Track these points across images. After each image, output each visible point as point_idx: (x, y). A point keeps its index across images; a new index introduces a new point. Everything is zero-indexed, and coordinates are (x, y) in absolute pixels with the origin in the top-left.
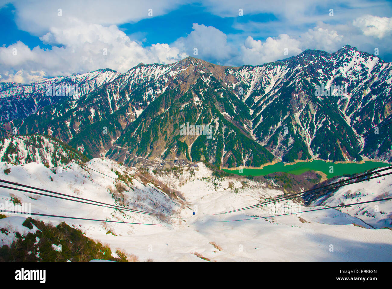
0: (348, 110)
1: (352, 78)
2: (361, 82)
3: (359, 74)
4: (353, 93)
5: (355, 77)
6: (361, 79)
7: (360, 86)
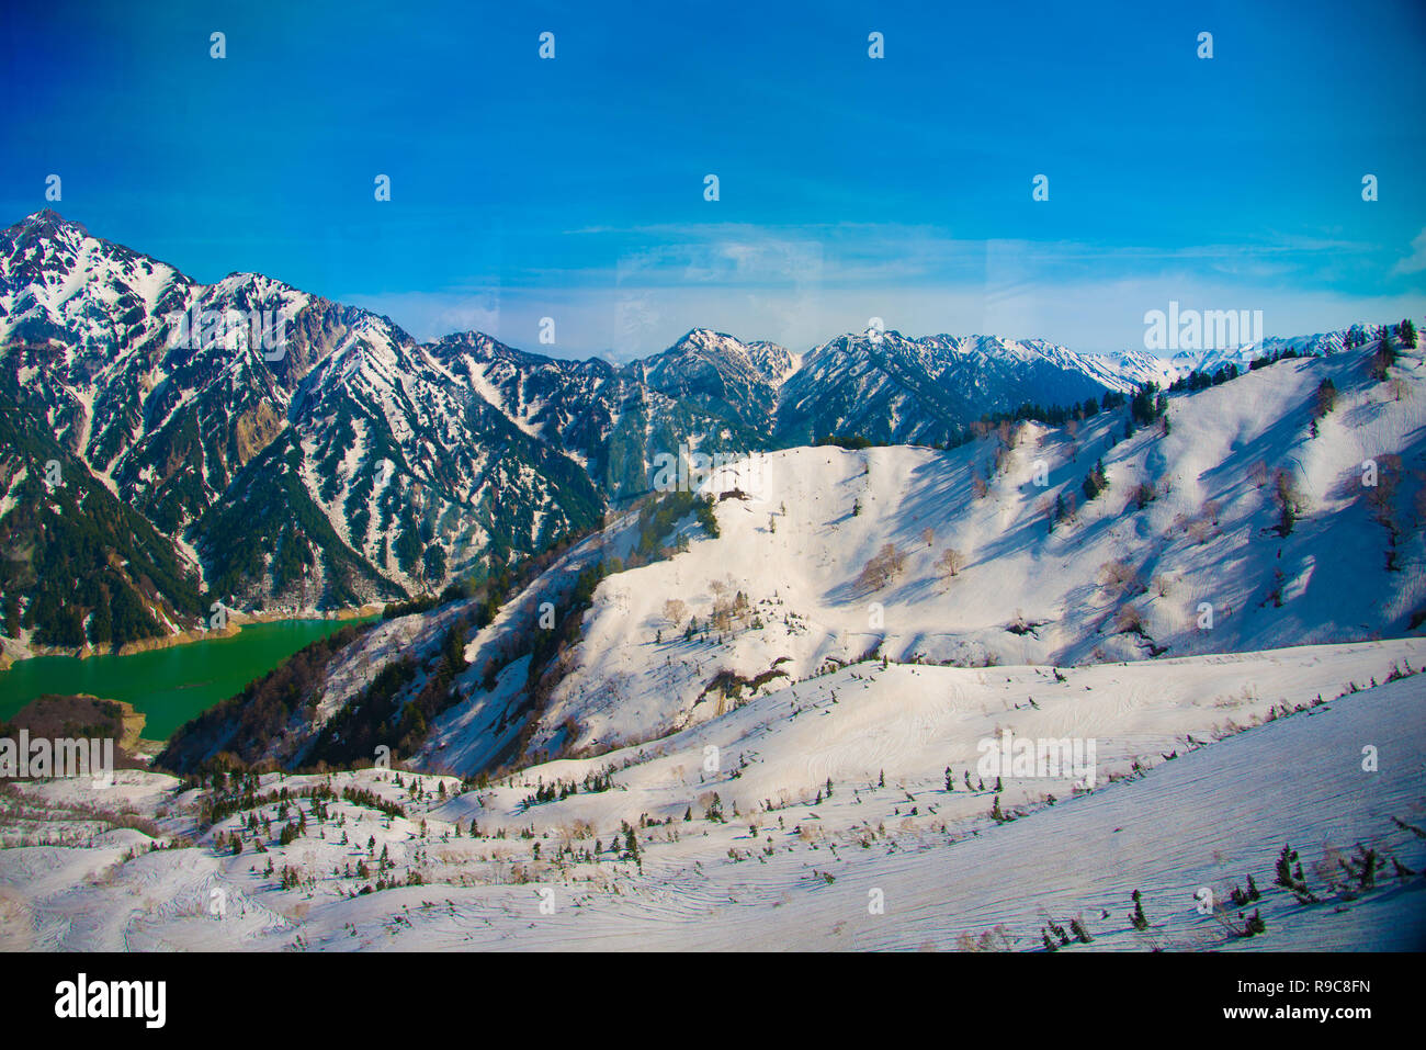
0: (98, 448)
1: (89, 329)
2: (124, 345)
3: (115, 317)
4: (104, 383)
5: (101, 326)
6: (122, 333)
7: (126, 358)
